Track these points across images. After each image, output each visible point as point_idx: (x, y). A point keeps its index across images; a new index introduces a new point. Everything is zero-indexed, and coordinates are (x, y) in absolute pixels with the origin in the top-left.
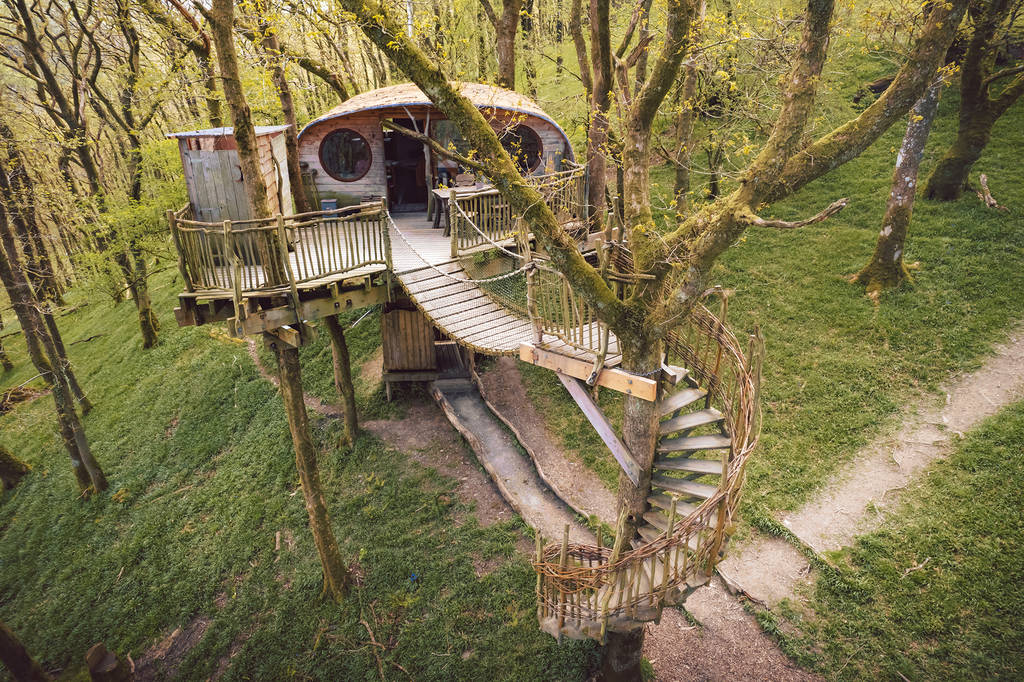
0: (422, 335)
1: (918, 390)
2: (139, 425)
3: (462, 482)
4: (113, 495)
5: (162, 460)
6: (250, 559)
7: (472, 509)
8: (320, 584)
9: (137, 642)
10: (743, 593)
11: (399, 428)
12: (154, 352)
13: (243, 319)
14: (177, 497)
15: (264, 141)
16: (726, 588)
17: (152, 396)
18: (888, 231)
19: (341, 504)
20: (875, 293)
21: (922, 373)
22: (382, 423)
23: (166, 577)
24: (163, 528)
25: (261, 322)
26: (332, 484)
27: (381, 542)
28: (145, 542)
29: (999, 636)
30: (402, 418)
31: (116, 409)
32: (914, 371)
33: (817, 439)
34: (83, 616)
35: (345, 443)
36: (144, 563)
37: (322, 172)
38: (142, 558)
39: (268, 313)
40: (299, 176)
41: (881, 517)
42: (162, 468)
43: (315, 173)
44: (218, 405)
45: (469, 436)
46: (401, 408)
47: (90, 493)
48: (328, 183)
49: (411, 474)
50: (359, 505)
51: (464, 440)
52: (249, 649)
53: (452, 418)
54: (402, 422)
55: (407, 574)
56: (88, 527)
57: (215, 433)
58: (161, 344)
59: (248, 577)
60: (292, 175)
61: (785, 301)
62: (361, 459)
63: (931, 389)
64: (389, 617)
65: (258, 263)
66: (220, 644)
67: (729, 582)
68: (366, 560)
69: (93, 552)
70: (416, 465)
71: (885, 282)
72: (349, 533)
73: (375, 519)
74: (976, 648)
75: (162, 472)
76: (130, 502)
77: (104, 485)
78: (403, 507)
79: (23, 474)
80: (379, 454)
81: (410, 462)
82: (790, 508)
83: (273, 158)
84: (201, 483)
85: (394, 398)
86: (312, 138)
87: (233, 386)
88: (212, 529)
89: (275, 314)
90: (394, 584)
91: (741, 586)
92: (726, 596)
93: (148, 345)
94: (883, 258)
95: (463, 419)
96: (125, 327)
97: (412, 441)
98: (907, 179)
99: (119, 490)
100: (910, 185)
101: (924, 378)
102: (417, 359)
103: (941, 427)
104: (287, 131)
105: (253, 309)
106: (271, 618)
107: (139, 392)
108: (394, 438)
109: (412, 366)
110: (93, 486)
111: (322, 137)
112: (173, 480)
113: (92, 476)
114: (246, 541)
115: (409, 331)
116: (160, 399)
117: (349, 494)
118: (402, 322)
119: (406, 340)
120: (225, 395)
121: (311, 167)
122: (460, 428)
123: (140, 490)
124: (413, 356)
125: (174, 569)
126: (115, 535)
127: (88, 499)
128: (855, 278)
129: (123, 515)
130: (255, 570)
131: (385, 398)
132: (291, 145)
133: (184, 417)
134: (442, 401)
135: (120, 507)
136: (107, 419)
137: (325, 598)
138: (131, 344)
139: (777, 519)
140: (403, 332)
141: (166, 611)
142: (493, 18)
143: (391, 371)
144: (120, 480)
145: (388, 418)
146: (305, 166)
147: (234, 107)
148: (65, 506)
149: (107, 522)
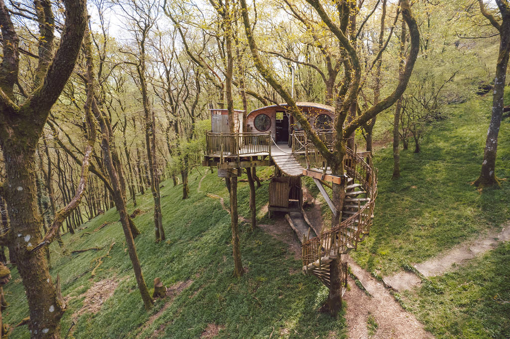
0: (284, 193)
1: (490, 226)
2: (177, 222)
3: (291, 246)
4: (166, 242)
5: (184, 233)
6: (210, 264)
7: (293, 254)
8: (233, 272)
9: (169, 283)
10: (391, 287)
11: (271, 227)
12: (186, 200)
13: (222, 163)
14: (188, 244)
15: (236, 113)
16: (385, 285)
17: (184, 214)
18: (485, 162)
19: (245, 249)
20: (481, 189)
21: (494, 219)
22: (265, 226)
23: (180, 266)
24: (181, 252)
25: (227, 165)
26: (243, 243)
27: (257, 262)
28: (175, 256)
29: (492, 307)
30: (273, 224)
31: (170, 218)
32: (490, 219)
33: (438, 240)
34: (152, 275)
35: (250, 230)
36: (174, 262)
37: (254, 128)
38: (173, 261)
39: (230, 163)
40: (246, 128)
41: (458, 268)
42: (183, 235)
43: (252, 128)
44: (206, 217)
45: (297, 230)
46: (273, 221)
47: (159, 241)
48: (255, 131)
49: (272, 242)
50: (251, 250)
51: (295, 232)
52: (205, 289)
53: (292, 225)
54: (273, 226)
55: (264, 272)
56: (157, 250)
57: (204, 226)
58: (189, 198)
59: (208, 269)
60: (244, 127)
61: (438, 191)
62: (255, 236)
63: (497, 226)
64: (255, 284)
65: (229, 151)
66: (195, 287)
67: (386, 283)
68: (251, 266)
69: (158, 258)
70: (275, 239)
71: (486, 185)
72: (247, 258)
73: (256, 254)
74: (482, 310)
75: (184, 236)
76: (171, 245)
77: (164, 238)
78: (268, 252)
79: (138, 234)
80: (262, 235)
81: (273, 238)
82: (419, 262)
83: (238, 119)
84: (196, 240)
85: (271, 218)
86: (252, 116)
87: (213, 212)
88: (198, 254)
89: (232, 164)
90: (259, 275)
91: (390, 285)
92: (384, 288)
93: (184, 198)
94: (484, 174)
95: (295, 225)
96: (177, 193)
97: (275, 232)
98: (492, 140)
99: (168, 240)
100: (494, 142)
101: (494, 221)
102: (282, 203)
103: (496, 239)
104: (244, 113)
105: (225, 161)
106: (214, 282)
107: (179, 212)
108: (269, 230)
109: (279, 205)
110: (160, 238)
111: (255, 116)
112: (187, 239)
113: (160, 235)
114: (209, 258)
115: (279, 190)
116: (186, 215)
117: (248, 246)
118: (277, 186)
119: (278, 194)
120: (209, 214)
121: (251, 126)
122: (294, 228)
123: (175, 241)
124: (280, 201)
125: (183, 265)
126: (165, 253)
127: (158, 243)
128: (473, 183)
129: (169, 248)
130: (211, 267)
131: (268, 217)
132: (244, 117)
133: (194, 221)
134: (289, 218)
135: (168, 245)
136: (167, 220)
137: (234, 277)
138: (178, 198)
139: (412, 265)
140: (277, 191)
141: (180, 276)
142: (325, 80)
143: (271, 206)
144: (169, 238)
145: (268, 224)
146: (249, 126)
147: (228, 100)
148: (150, 244)
149: (163, 250)
